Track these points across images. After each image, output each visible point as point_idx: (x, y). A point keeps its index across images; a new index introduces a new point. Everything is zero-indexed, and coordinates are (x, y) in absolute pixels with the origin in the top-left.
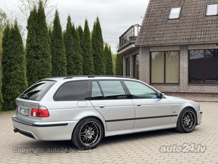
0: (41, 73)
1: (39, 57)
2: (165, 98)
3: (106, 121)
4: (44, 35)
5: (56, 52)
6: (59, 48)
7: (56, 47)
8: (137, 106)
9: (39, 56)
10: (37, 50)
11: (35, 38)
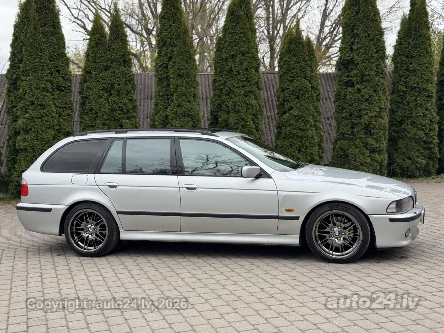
0: (357, 115)
1: (354, 83)
2: (269, 176)
3: (119, 212)
4: (365, 36)
5: (408, 66)
6: (414, 57)
7: (407, 57)
8: (186, 189)
9: (354, 79)
10: (352, 69)
11: (348, 44)
